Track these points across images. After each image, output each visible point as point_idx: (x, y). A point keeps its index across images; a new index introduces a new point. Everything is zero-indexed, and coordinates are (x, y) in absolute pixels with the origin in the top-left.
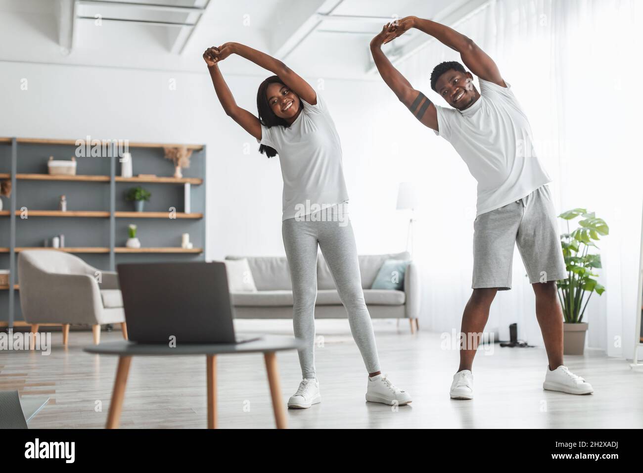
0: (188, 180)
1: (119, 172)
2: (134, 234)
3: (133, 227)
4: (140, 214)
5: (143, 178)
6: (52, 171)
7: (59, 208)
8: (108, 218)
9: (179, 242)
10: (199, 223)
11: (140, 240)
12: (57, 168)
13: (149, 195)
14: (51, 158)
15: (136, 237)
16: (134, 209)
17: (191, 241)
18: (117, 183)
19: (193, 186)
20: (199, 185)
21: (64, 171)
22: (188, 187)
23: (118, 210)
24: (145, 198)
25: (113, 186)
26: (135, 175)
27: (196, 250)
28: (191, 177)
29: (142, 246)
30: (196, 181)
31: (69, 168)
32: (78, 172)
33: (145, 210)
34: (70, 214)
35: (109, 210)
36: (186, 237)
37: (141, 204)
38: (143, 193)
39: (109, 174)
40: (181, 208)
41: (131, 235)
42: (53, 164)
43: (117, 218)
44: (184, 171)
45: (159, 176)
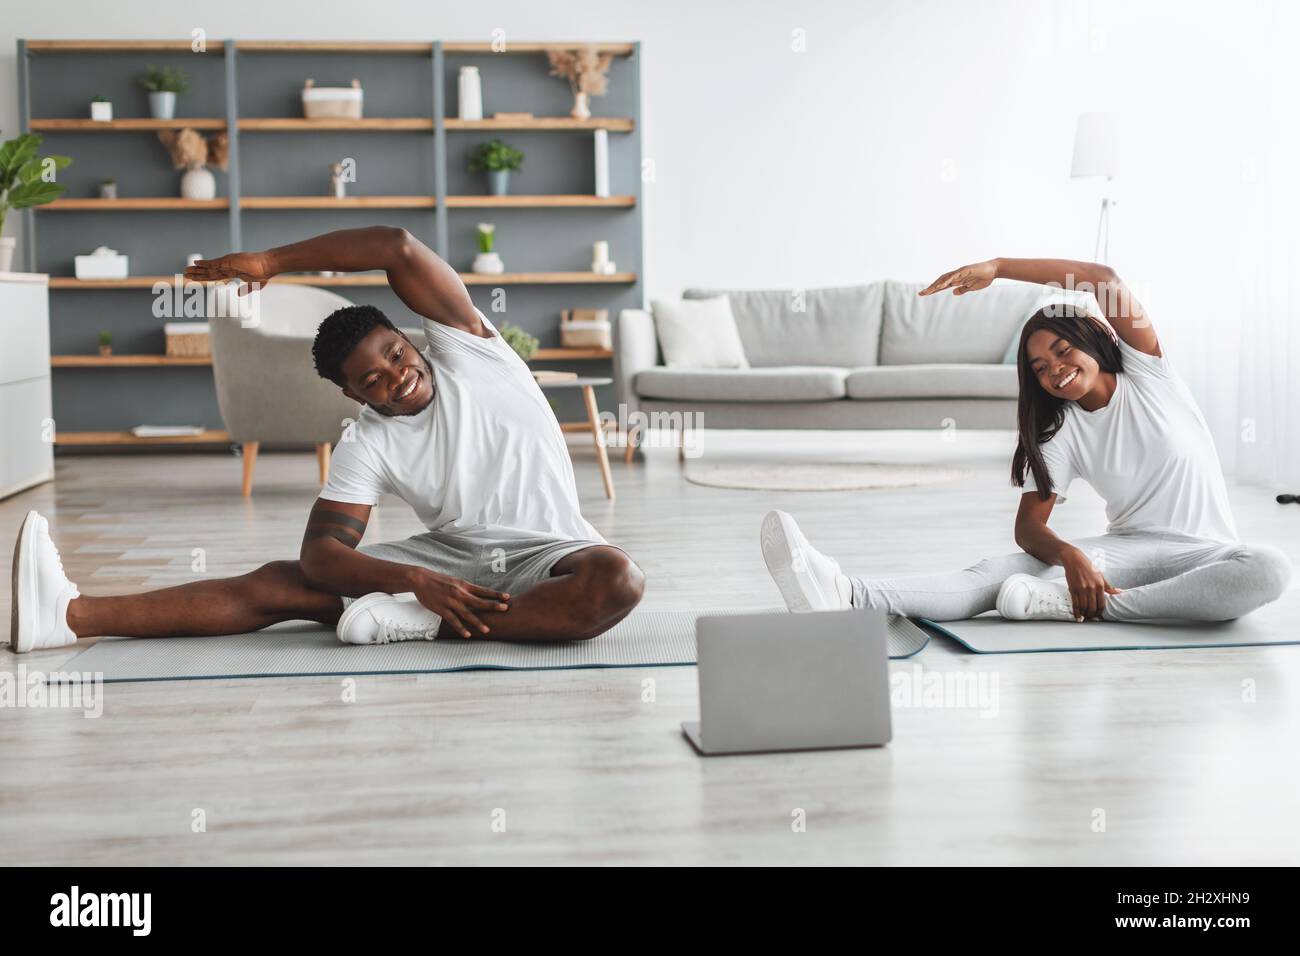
0: (603, 122)
1: (453, 110)
2: (490, 243)
3: (486, 228)
4: (500, 200)
5: (505, 121)
6: (311, 112)
7: (328, 190)
8: (432, 210)
9: (586, 261)
10: (628, 218)
11: (502, 258)
12: (321, 103)
13: (520, 159)
14: (310, 82)
15: (492, 251)
16: (488, 190)
17: (611, 258)
18: (449, 132)
19: (611, 134)
20: (627, 134)
21: (337, 111)
22: (601, 139)
23: (451, 193)
24: (509, 165)
25: (440, 141)
26: (488, 115)
27: (623, 277)
28: (610, 116)
29: (506, 270)
30: (619, 125)
31: (347, 103)
32: (367, 113)
33: (511, 192)
34: (353, 202)
35: (430, 192)
36: (602, 249)
37: (502, 179)
38: (504, 154)
39: (428, 114)
40: (590, 189)
41: (481, 245)
42: (313, 95)
43: (452, 210)
44: (594, 103)
45: (538, 115)
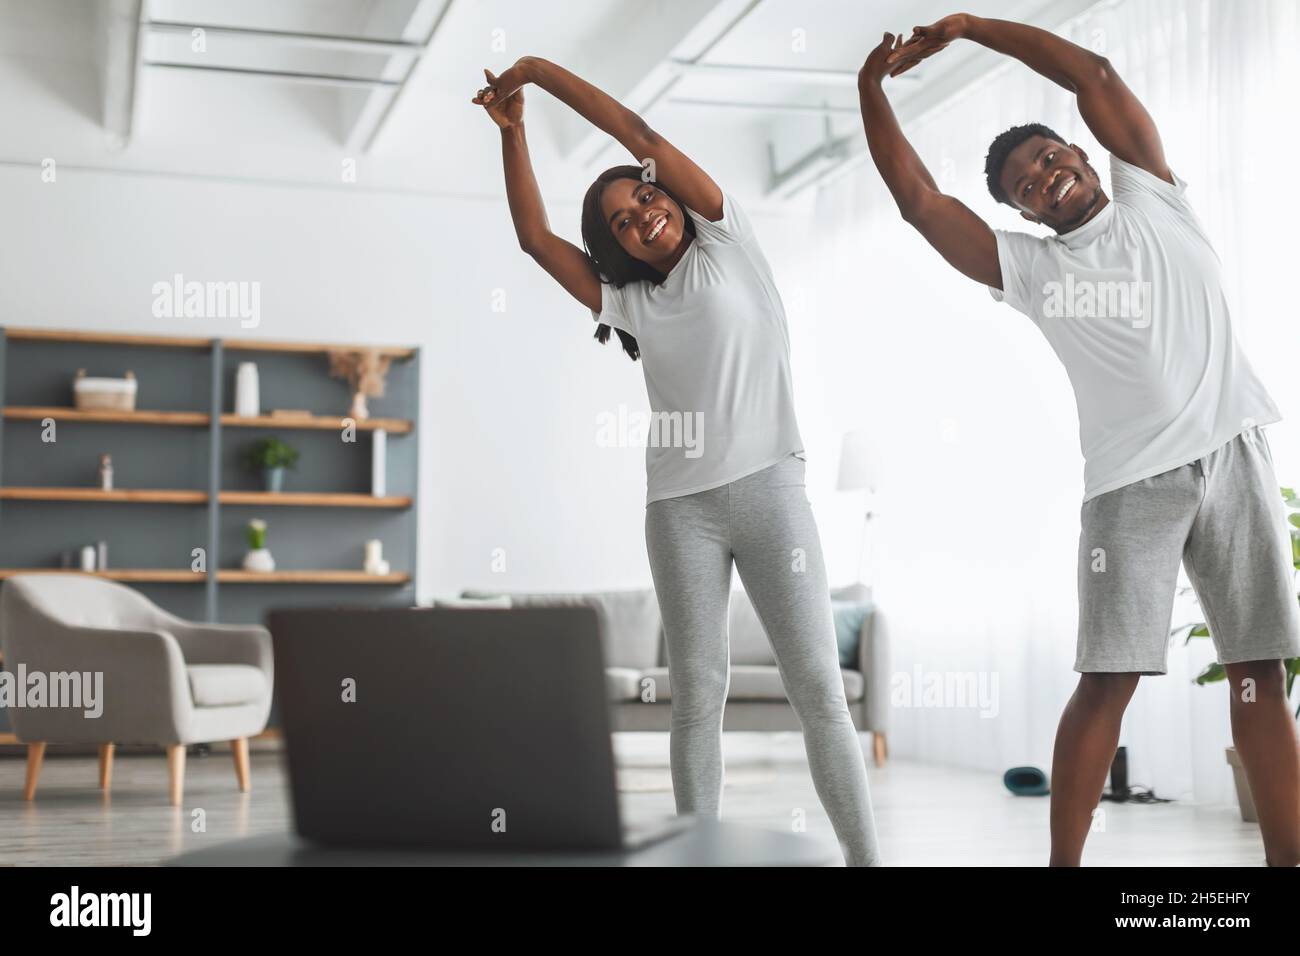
0: (381, 423)
1: (230, 405)
2: (262, 541)
3: (259, 525)
4: (274, 497)
5: (283, 418)
6: (85, 402)
7: (96, 482)
8: (204, 506)
9: (359, 560)
10: (405, 518)
11: (274, 555)
12: (91, 395)
13: (296, 456)
14: (81, 372)
15: (267, 547)
16: (262, 486)
17: (385, 556)
18: (227, 429)
19: (391, 436)
20: (405, 434)
21: (109, 402)
22: (380, 441)
23: (227, 487)
24: (286, 463)
25: (216, 438)
26: (265, 410)
27: (396, 577)
28: (387, 416)
29: (279, 566)
30: (398, 426)
31: (120, 395)
32: (141, 403)
33: (286, 488)
34: (121, 495)
35: (204, 487)
36: (375, 549)
37: (277, 476)
38: (282, 451)
39: (206, 408)
40: (366, 487)
41: (253, 542)
42: (86, 386)
43: (225, 507)
44: (372, 405)
45: (317, 413)
